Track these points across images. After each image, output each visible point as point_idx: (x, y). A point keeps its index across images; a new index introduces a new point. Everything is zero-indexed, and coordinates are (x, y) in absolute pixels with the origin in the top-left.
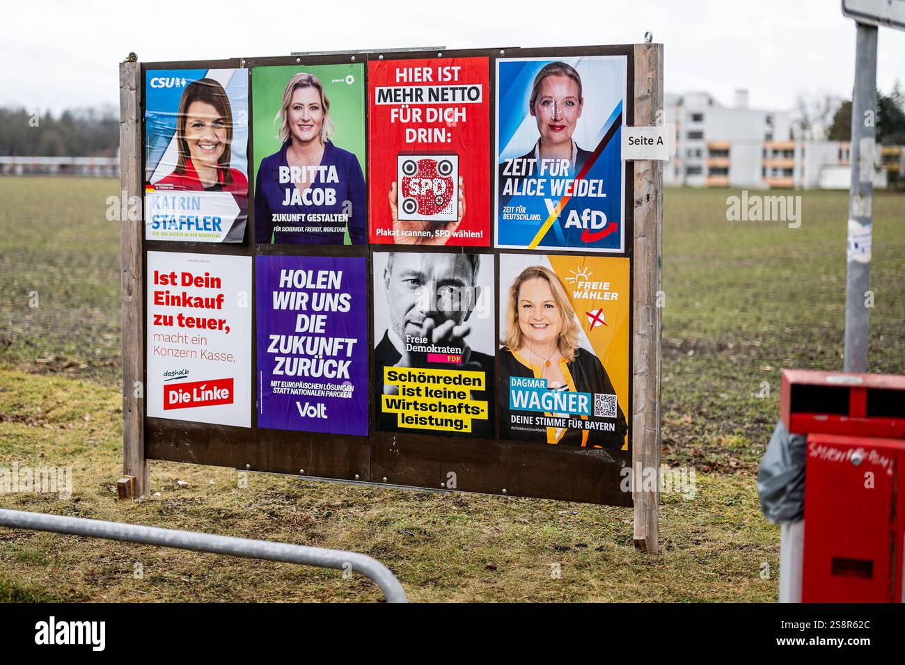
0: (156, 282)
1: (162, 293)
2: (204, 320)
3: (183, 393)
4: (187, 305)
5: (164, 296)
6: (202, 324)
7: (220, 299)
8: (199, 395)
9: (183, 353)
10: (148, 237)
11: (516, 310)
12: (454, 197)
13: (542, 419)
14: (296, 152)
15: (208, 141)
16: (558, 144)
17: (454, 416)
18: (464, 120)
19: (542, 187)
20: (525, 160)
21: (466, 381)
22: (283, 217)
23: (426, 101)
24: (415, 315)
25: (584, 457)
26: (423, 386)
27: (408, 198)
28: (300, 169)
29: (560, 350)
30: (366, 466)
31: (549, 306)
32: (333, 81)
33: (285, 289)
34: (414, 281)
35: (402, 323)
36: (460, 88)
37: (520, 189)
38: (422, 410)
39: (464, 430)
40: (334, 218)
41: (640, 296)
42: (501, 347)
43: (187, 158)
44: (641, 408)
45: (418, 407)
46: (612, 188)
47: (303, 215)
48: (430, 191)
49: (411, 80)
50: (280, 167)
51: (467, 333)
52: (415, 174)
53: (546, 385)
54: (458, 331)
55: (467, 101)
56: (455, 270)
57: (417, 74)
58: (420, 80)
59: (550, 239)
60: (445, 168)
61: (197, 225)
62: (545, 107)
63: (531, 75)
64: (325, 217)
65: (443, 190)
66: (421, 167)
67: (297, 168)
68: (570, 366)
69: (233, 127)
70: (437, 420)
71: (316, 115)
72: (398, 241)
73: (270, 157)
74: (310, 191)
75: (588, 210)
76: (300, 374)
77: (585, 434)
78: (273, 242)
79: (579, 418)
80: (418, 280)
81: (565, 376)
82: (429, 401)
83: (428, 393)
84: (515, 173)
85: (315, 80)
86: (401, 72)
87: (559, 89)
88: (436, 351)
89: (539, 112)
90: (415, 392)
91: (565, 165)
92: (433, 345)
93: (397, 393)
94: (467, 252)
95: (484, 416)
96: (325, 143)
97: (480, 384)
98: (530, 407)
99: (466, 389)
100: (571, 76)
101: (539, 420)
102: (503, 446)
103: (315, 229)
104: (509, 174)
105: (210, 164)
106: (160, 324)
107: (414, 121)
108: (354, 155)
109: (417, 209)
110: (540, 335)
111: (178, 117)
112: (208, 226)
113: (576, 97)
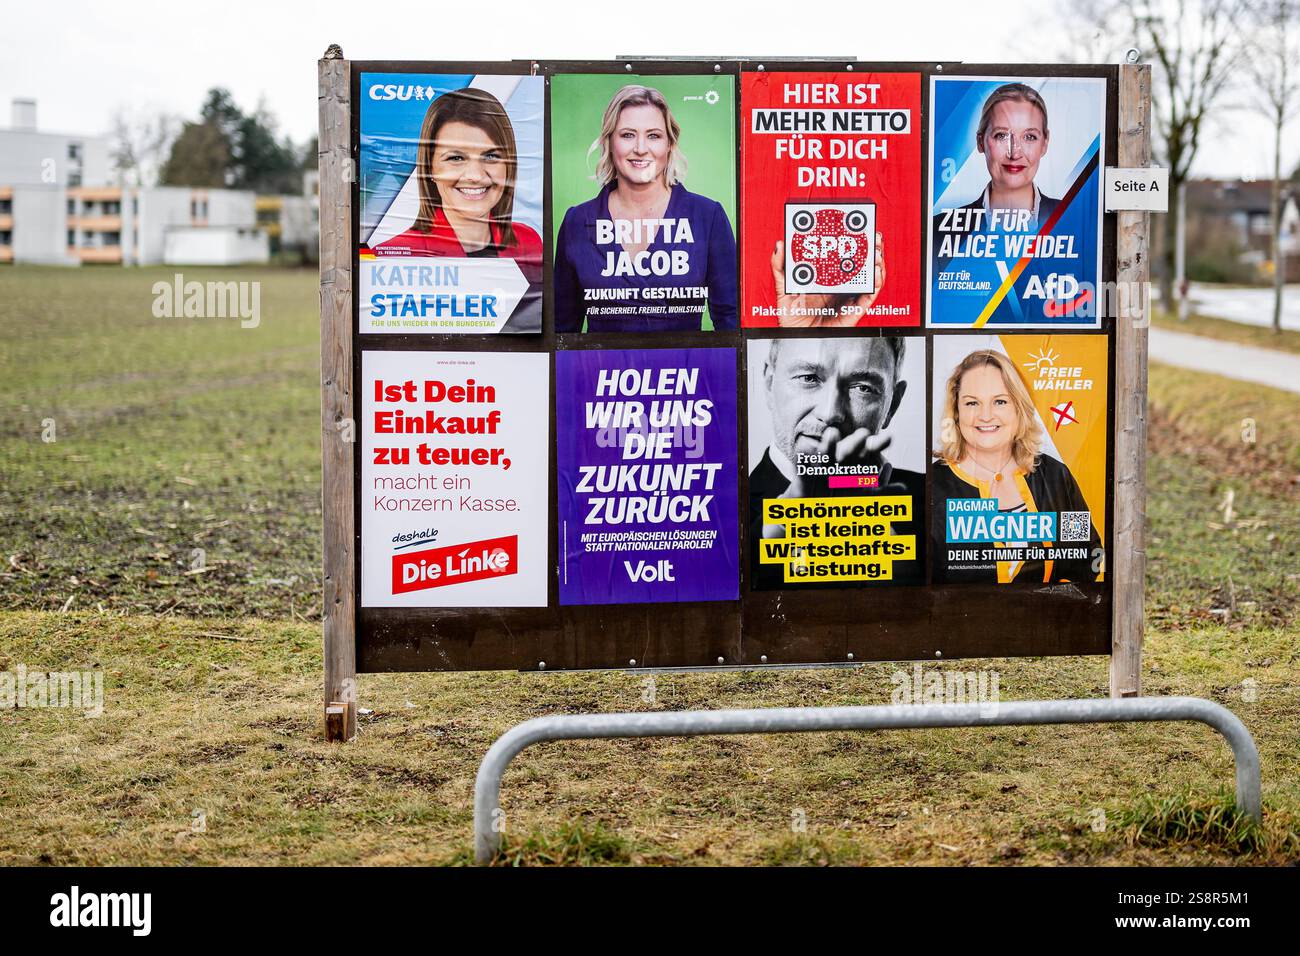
0: (379, 398)
1: (390, 414)
2: (466, 452)
3: (427, 566)
4: (436, 430)
5: (393, 420)
6: (461, 457)
7: (494, 418)
8: (456, 565)
9: (426, 505)
10: (364, 329)
11: (956, 409)
12: (869, 261)
13: (990, 551)
14: (624, 199)
15: (474, 183)
16: (1014, 189)
17: (867, 560)
18: (884, 156)
19: (993, 246)
20: (970, 211)
21: (884, 511)
22: (603, 294)
23: (829, 130)
24: (811, 424)
25: (1045, 596)
26: (821, 522)
27: (800, 263)
28: (631, 225)
29: (1016, 460)
30: (736, 643)
31: (1001, 402)
32: (685, 99)
33: (606, 398)
34: (809, 378)
35: (791, 437)
36: (879, 114)
37: (962, 248)
38: (820, 555)
39: (882, 577)
40: (685, 293)
41: (1128, 383)
42: (934, 460)
43: (435, 208)
44: (1128, 524)
45: (815, 551)
46: (1085, 246)
47: (636, 290)
48: (835, 253)
49: (806, 101)
50: (598, 221)
51: (886, 444)
52: (812, 230)
53: (996, 506)
54: (873, 443)
55: (889, 130)
56: (870, 360)
57: (815, 93)
58: (821, 101)
59: (1003, 313)
60: (856, 221)
61: (454, 309)
62: (998, 142)
63: (979, 100)
64: (671, 292)
65: (854, 251)
66: (821, 220)
67: (627, 223)
68: (1029, 479)
69: (519, 161)
70: (842, 567)
71: (659, 146)
72: (785, 323)
73: (581, 207)
74: (647, 255)
75: (1054, 275)
76: (629, 520)
77: (1049, 566)
78: (585, 329)
79: (1040, 545)
80: (815, 376)
81: (1022, 493)
82: (831, 541)
83: (830, 531)
84: (955, 228)
85: (656, 96)
86: (792, 88)
87: (1017, 118)
88: (841, 473)
89: (990, 147)
90: (811, 531)
91: (1024, 216)
92: (837, 465)
93: (782, 535)
94: (888, 335)
95: (910, 555)
96: (672, 187)
97: (904, 513)
98: (975, 537)
99: (885, 521)
100: (1034, 102)
101: (987, 554)
102: (936, 594)
103: (655, 310)
104: (948, 229)
105: (477, 216)
106: (387, 462)
107: (811, 156)
108: (718, 203)
109: (815, 277)
110: (988, 441)
111: (420, 145)
112: (473, 310)
113: (1040, 129)
